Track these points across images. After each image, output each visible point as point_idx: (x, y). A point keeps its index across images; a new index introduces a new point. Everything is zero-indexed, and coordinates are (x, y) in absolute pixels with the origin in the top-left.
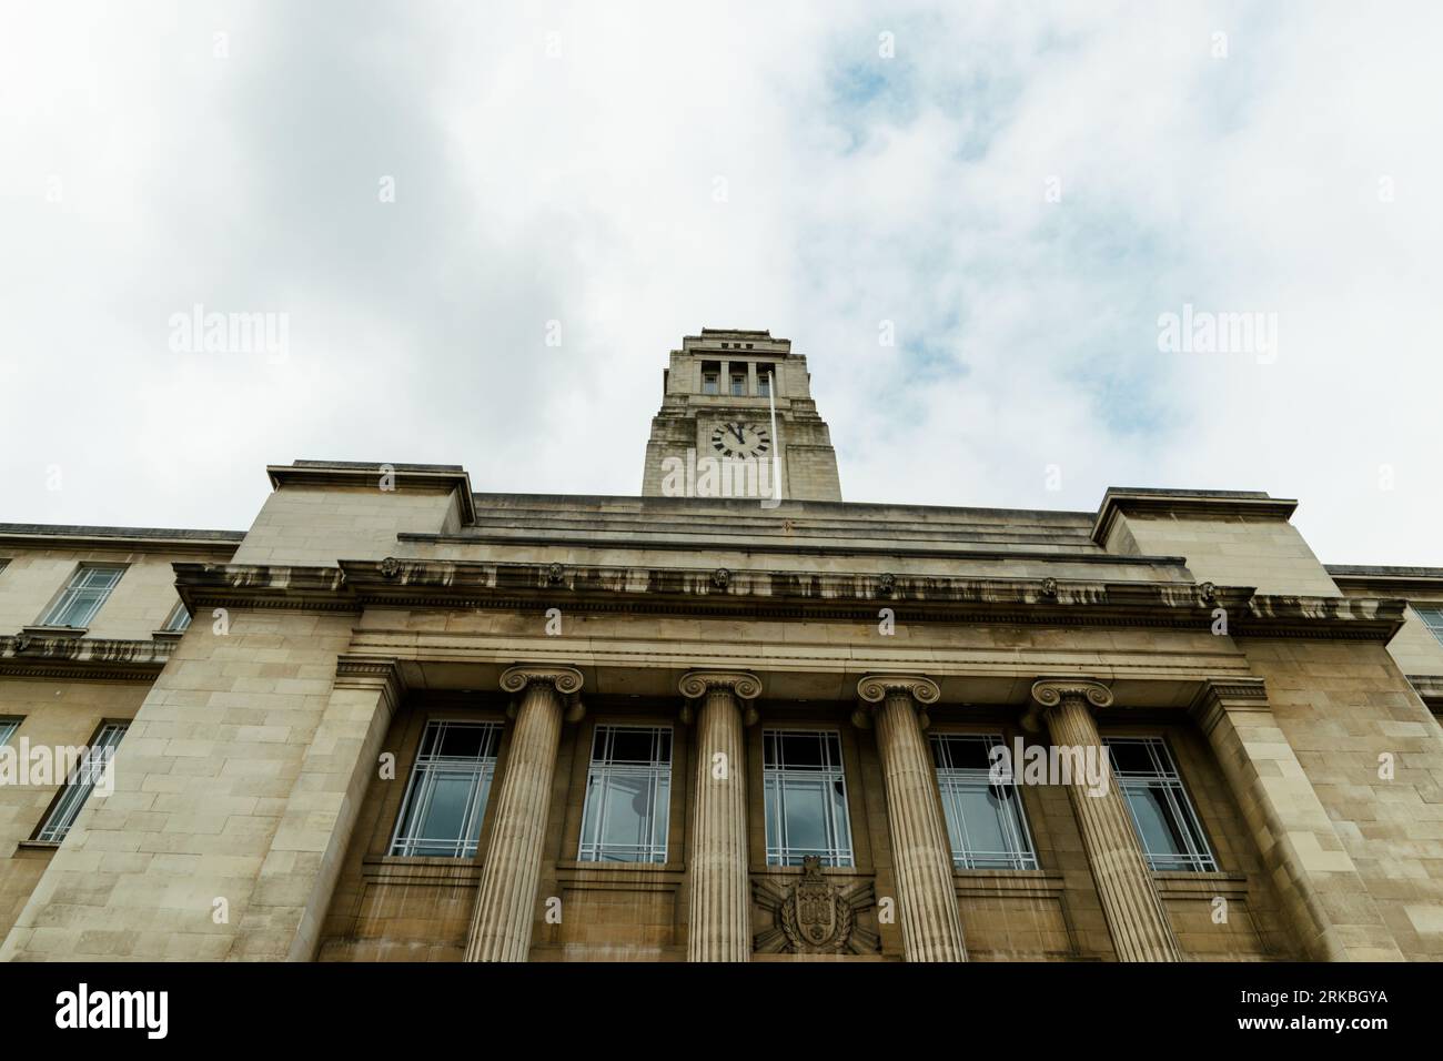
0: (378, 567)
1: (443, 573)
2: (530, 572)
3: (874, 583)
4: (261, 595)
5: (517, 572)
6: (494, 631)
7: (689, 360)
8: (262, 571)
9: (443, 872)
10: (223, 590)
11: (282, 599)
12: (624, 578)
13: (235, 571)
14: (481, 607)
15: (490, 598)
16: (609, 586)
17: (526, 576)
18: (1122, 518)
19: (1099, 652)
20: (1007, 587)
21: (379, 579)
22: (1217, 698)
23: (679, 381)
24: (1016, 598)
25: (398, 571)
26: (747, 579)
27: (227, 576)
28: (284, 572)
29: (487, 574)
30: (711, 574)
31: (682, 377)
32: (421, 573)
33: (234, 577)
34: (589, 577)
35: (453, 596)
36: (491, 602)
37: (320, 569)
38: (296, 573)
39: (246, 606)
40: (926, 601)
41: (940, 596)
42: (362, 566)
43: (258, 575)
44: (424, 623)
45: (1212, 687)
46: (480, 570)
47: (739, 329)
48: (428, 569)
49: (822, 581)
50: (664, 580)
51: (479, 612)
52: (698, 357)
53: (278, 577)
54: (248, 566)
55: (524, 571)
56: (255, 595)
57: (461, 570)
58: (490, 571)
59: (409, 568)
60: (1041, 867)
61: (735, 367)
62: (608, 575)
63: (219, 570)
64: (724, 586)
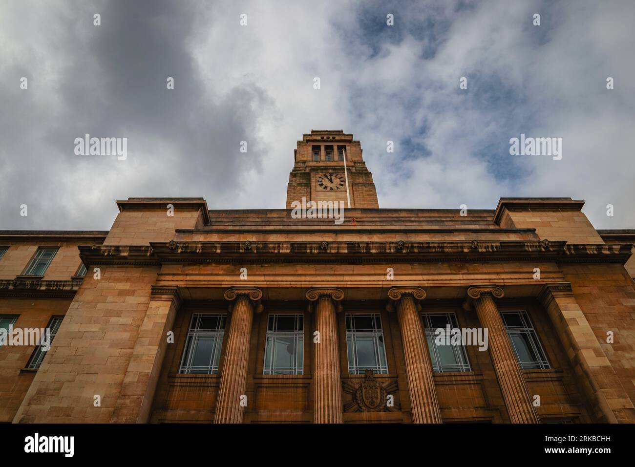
0: (167, 245)
1: (197, 247)
2: (236, 245)
3: (394, 245)
4: (116, 259)
5: (229, 245)
6: (220, 273)
7: (306, 145)
8: (116, 249)
9: (203, 380)
10: (101, 257)
11: (126, 261)
12: (279, 247)
13: (105, 248)
14: (214, 262)
15: (218, 258)
16: (272, 251)
17: (234, 247)
18: (507, 211)
19: (498, 273)
20: (456, 245)
21: (168, 250)
22: (550, 292)
23: (301, 155)
24: (460, 250)
25: (176, 247)
26: (336, 245)
27: (101, 251)
28: (126, 249)
29: (216, 247)
30: (319, 244)
31: (303, 153)
32: (187, 247)
33: (104, 251)
34: (263, 247)
35: (202, 258)
36: (219, 260)
37: (142, 247)
38: (131, 249)
39: (111, 264)
40: (419, 252)
41: (425, 250)
42: (160, 245)
43: (115, 250)
44: (189, 270)
45: (548, 287)
46: (213, 245)
47: (329, 130)
48: (190, 245)
49: (371, 245)
50: (298, 247)
51: (213, 264)
52: (309, 143)
53: (124, 251)
54: (111, 246)
55: (233, 245)
56: (113, 259)
57: (205, 245)
58: (217, 245)
59: (181, 245)
60: (473, 370)
61: (327, 148)
62: (271, 245)
63: (98, 248)
64: (325, 249)
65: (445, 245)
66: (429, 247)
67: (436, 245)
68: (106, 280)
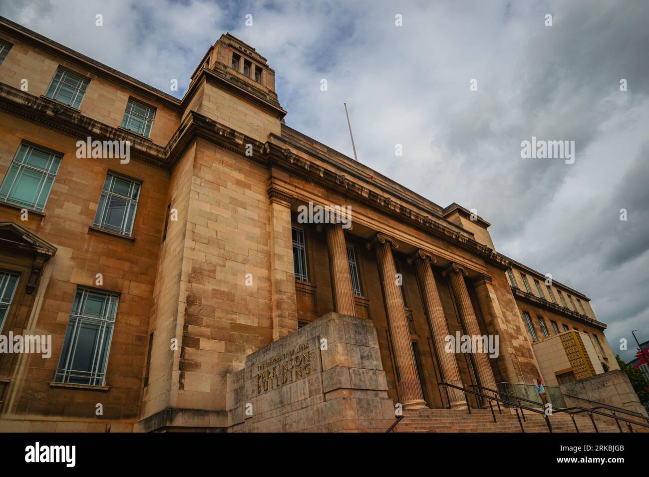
0: (283, 151)
1: (306, 164)
2: (334, 175)
3: (424, 218)
4: (227, 142)
5: (330, 173)
6: (320, 194)
7: (227, 48)
8: (232, 132)
9: (302, 286)
10: (212, 134)
11: (237, 148)
12: (362, 190)
13: (220, 127)
14: (314, 182)
15: (318, 180)
16: (357, 191)
17: (333, 176)
18: (457, 215)
19: (464, 258)
20: (449, 230)
21: (282, 156)
22: (484, 279)
23: (222, 57)
24: (451, 235)
25: (290, 156)
26: (394, 204)
27: (216, 128)
28: (241, 136)
29: (320, 170)
30: (386, 198)
31: (224, 55)
32: (298, 160)
33: (219, 129)
34: (352, 185)
35: (306, 175)
36: (319, 182)
37: (256, 141)
38: (246, 139)
39: (220, 145)
40: (428, 226)
41: (436, 228)
42: (277, 148)
43: (230, 133)
44: (295, 182)
45: (484, 276)
46: (318, 168)
47: (244, 42)
48: (301, 160)
49: (412, 213)
50: (373, 195)
51: (312, 184)
52: (231, 48)
53: (239, 138)
54: (226, 127)
55: (332, 174)
56: (225, 141)
57: (312, 165)
58: (322, 169)
59: (294, 156)
61: (247, 62)
62: (357, 186)
63: (213, 124)
64: (388, 204)
65: (446, 229)
66: (438, 227)
67: (442, 227)
68: (220, 162)
